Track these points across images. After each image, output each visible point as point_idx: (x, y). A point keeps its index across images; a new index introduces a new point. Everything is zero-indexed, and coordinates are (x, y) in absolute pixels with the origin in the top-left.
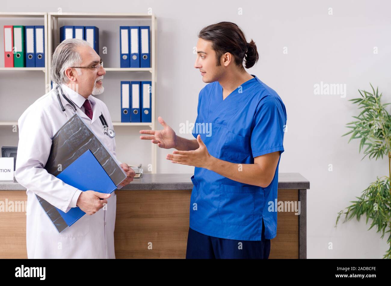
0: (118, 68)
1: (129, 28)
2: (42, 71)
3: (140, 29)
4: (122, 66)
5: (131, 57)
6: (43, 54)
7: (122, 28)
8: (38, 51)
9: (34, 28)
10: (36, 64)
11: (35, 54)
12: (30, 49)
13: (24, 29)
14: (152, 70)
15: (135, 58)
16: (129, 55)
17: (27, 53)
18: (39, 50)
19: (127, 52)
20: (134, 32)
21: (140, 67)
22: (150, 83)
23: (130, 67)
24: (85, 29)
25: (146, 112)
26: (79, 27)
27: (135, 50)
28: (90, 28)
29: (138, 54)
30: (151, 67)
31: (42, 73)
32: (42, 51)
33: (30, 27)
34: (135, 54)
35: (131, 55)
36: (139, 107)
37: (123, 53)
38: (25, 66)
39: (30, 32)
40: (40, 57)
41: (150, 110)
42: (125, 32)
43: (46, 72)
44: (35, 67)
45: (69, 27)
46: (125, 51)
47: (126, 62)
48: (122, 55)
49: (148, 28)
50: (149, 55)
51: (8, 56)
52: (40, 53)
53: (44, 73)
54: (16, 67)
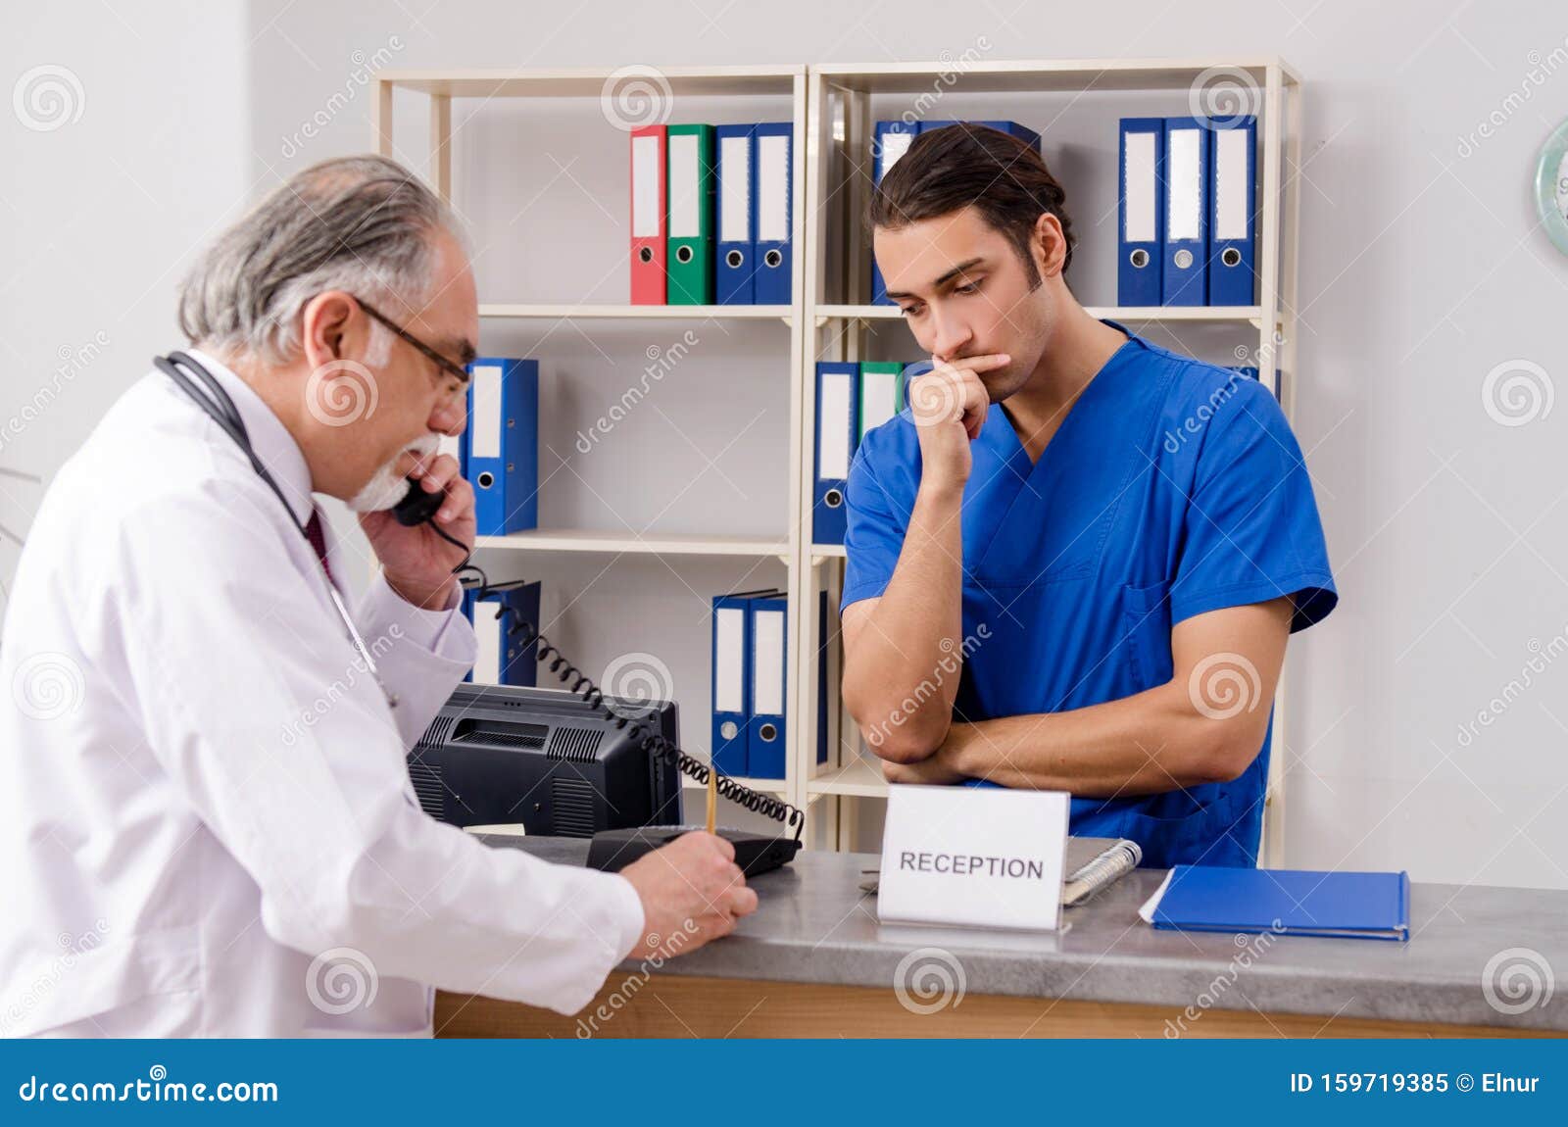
0: (1108, 305)
1: (1161, 128)
2: (778, 322)
4: (1123, 302)
5: (1167, 257)
6: (787, 248)
7: (1130, 125)
8: (765, 235)
9: (753, 133)
10: (758, 290)
11: (754, 246)
12: (733, 228)
13: (712, 140)
14: (1261, 316)
15: (1184, 260)
16: (1161, 247)
17: (720, 243)
18: (772, 230)
19: (1150, 236)
20: (1185, 146)
21: (1207, 303)
23: (1160, 300)
27: (1185, 224)
29: (1200, 241)
30: (1259, 304)
31: (779, 331)
32: (781, 236)
33: (735, 131)
34: (1185, 243)
35: (1167, 250)
37: (1131, 237)
38: (712, 298)
39: (734, 151)
40: (773, 258)
42: (1141, 146)
43: (794, 323)
44: (754, 301)
45: (898, 127)
46: (1142, 229)
47: (1146, 281)
48: (1125, 248)
49: (1251, 125)
50: (1251, 246)
51: (646, 255)
52: (774, 244)
53: (788, 329)
54: (677, 303)
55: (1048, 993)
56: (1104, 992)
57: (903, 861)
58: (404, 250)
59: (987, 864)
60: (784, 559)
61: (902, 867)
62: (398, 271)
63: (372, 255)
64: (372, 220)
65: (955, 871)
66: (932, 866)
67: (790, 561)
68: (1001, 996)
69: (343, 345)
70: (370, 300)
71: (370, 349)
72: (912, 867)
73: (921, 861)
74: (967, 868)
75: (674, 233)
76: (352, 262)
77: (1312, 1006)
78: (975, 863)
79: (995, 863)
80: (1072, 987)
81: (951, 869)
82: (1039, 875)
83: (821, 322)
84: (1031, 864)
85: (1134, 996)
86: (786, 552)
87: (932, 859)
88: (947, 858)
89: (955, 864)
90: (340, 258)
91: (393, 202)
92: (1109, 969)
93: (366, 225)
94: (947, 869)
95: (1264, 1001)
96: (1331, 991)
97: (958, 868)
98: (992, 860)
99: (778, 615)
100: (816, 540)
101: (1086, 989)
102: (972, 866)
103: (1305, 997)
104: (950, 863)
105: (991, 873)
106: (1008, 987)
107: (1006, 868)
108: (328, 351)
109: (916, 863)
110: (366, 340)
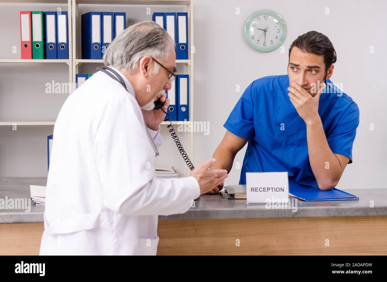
1: (164, 15)
2: (65, 64)
7: (156, 14)
8: (60, 41)
9: (56, 14)
10: (58, 55)
11: (57, 44)
12: (51, 39)
13: (44, 15)
14: (190, 62)
17: (47, 43)
18: (62, 39)
20: (171, 19)
22: (187, 76)
24: (114, 16)
25: (184, 109)
26: (107, 14)
28: (120, 14)
30: (189, 59)
31: (66, 66)
32: (65, 41)
33: (51, 13)
36: (175, 103)
38: (45, 58)
39: (50, 19)
40: (62, 47)
41: (187, 107)
42: (159, 20)
43: (70, 64)
44: (57, 59)
45: (96, 13)
49: (186, 14)
50: (187, 45)
51: (26, 46)
52: (63, 43)
53: (68, 66)
54: (35, 59)
55: (296, 216)
56: (309, 215)
57: (252, 190)
58: (163, 46)
59: (271, 189)
61: (252, 191)
62: (161, 51)
63: (155, 47)
64: (155, 39)
65: (264, 191)
66: (258, 190)
68: (286, 218)
69: (148, 68)
70: (155, 58)
71: (154, 70)
72: (254, 191)
73: (256, 189)
74: (267, 190)
75: (34, 40)
76: (151, 49)
77: (354, 215)
78: (268, 189)
79: (273, 189)
80: (302, 214)
81: (263, 191)
82: (283, 191)
83: (77, 63)
84: (281, 188)
85: (316, 215)
87: (258, 189)
88: (262, 188)
89: (264, 189)
90: (148, 48)
91: (160, 34)
92: (310, 210)
93: (154, 40)
94: (262, 191)
95: (343, 214)
96: (357, 211)
97: (265, 190)
98: (272, 188)
101: (305, 215)
102: (268, 190)
103: (352, 212)
104: (263, 190)
105: (272, 191)
106: (287, 216)
107: (276, 190)
108: (145, 70)
109: (255, 190)
110: (153, 67)
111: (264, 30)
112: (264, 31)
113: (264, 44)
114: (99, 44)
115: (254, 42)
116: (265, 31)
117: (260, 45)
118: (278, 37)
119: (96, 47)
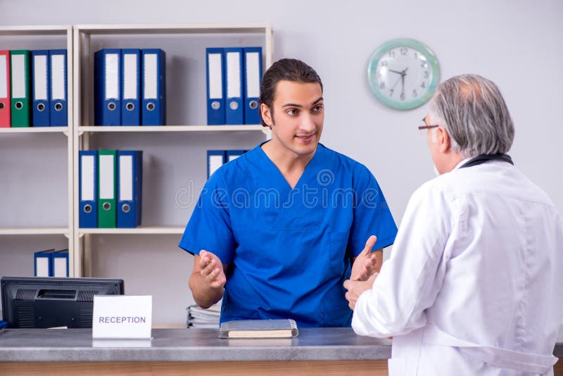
0: (203, 125)
1: (223, 52)
2: (62, 133)
3: (243, 52)
4: (210, 123)
5: (227, 105)
6: (65, 102)
7: (211, 51)
8: (55, 97)
9: (49, 54)
10: (52, 120)
11: (50, 102)
12: (41, 94)
13: (30, 56)
15: (234, 106)
16: (224, 101)
17: (34, 101)
18: (58, 94)
19: (220, 96)
20: (234, 59)
21: (244, 123)
23: (224, 122)
24: (141, 54)
26: (130, 51)
27: (234, 91)
28: (151, 51)
29: (241, 98)
31: (63, 138)
32: (62, 97)
33: (40, 53)
34: (234, 99)
35: (227, 102)
37: (212, 96)
38: (31, 124)
39: (40, 61)
40: (58, 106)
42: (215, 59)
43: (69, 135)
44: (50, 126)
45: (112, 51)
46: (216, 93)
47: (218, 114)
48: (210, 101)
49: (259, 50)
51: (1, 106)
52: (59, 101)
53: (66, 138)
54: (16, 127)
55: (293, 359)
56: (310, 358)
60: (67, 236)
67: (70, 236)
68: (277, 361)
75: (14, 96)
80: (301, 356)
83: (81, 133)
85: (321, 358)
86: (68, 233)
92: (312, 350)
95: (361, 357)
99: (65, 259)
100: (81, 226)
101: (305, 357)
106: (280, 358)
111: (400, 73)
112: (400, 75)
113: (402, 96)
114: (117, 101)
115: (384, 93)
116: (403, 74)
117: (396, 98)
118: (426, 84)
119: (112, 106)
